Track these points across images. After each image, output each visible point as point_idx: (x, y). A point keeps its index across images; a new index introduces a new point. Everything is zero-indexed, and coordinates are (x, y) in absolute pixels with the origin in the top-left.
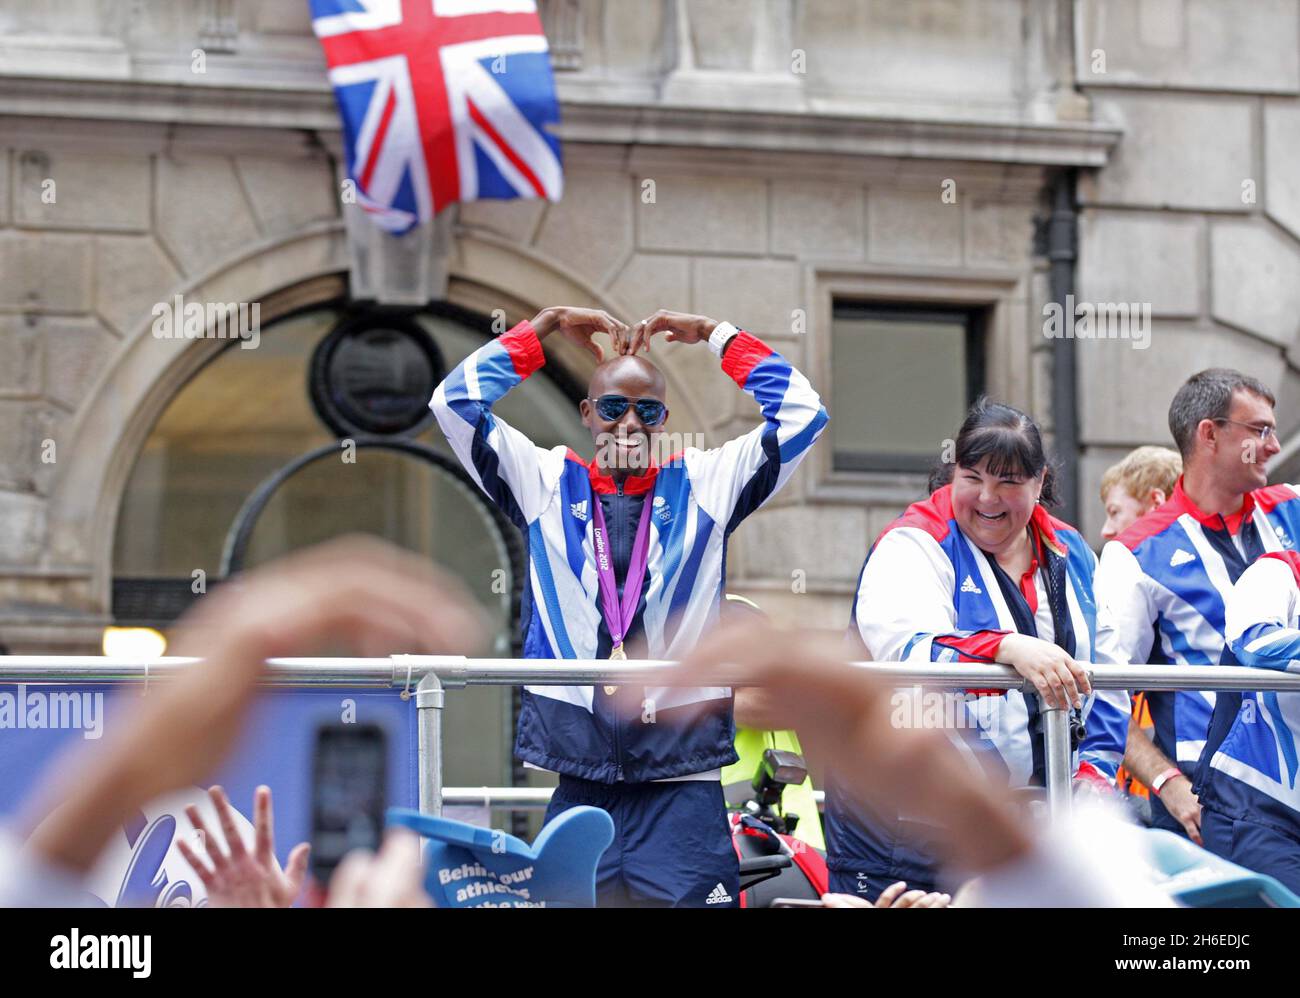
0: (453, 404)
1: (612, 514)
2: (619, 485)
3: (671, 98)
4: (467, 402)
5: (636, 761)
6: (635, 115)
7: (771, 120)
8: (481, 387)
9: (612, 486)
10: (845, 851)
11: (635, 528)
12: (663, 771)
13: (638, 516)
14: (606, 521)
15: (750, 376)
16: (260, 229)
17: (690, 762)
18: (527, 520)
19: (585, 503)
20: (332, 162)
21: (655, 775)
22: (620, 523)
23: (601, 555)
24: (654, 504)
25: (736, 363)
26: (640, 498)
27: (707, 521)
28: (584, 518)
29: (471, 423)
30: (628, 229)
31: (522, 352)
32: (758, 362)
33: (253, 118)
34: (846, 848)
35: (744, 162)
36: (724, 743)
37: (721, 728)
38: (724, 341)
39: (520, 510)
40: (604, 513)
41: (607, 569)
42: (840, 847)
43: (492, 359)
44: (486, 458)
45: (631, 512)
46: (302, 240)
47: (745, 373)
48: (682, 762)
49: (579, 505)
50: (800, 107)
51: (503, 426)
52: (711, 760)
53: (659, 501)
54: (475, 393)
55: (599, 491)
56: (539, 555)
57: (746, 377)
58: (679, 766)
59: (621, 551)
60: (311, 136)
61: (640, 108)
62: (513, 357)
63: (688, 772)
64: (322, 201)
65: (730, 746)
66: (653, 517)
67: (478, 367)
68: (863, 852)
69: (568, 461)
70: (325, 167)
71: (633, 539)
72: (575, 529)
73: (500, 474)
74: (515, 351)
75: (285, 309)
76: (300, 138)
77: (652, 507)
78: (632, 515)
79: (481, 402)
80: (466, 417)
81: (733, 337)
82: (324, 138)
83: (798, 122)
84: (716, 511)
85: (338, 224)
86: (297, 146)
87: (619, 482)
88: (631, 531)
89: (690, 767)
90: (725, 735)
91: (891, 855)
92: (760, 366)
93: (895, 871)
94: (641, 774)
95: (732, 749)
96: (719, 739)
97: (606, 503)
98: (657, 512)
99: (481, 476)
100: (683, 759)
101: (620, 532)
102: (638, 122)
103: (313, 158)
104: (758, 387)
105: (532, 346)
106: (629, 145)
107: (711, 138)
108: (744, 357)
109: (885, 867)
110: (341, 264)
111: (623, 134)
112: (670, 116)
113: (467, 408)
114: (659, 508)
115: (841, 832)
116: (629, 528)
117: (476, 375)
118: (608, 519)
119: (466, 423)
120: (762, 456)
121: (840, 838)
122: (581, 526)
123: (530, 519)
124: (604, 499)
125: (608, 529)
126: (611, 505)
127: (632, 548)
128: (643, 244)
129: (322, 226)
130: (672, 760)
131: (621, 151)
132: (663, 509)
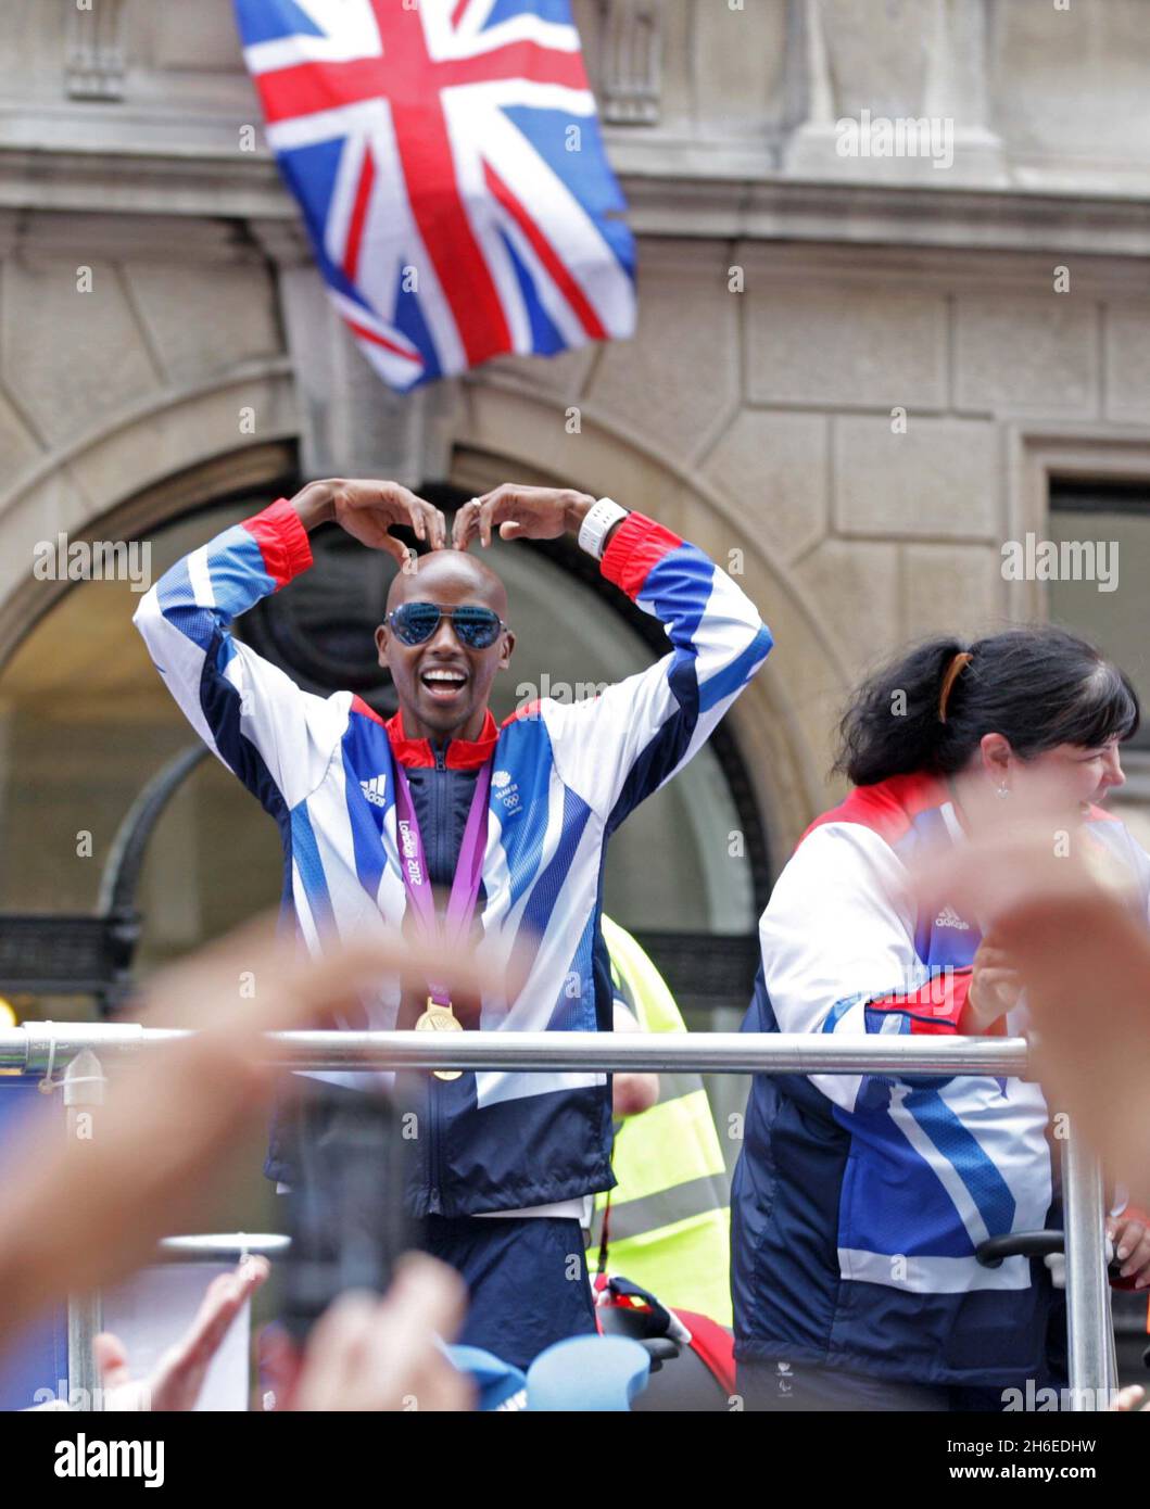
0: (171, 613)
1: (428, 798)
2: (439, 754)
3: (796, 168)
4: (192, 610)
5: (461, 1181)
6: (741, 194)
7: (952, 202)
8: (214, 589)
9: (427, 756)
10: (758, 1330)
11: (463, 820)
12: (501, 1198)
13: (467, 802)
14: (417, 808)
15: (650, 577)
16: (160, 372)
17: (542, 1186)
18: (288, 804)
19: (382, 778)
20: (272, 270)
21: (489, 1204)
22: (441, 811)
23: (410, 862)
24: (493, 783)
25: (627, 558)
26: (471, 774)
27: (579, 810)
28: (381, 803)
29: (200, 643)
30: (732, 373)
31: (277, 542)
32: (662, 555)
33: (150, 200)
34: (759, 1324)
35: (913, 266)
36: (593, 1158)
37: (590, 1133)
38: (608, 526)
39: (276, 787)
40: (414, 796)
41: (419, 883)
42: (750, 1323)
43: (233, 550)
44: (221, 702)
45: (458, 796)
46: (225, 390)
47: (643, 572)
48: (531, 1185)
49: (373, 781)
50: (999, 181)
51: (251, 658)
52: (574, 1182)
53: (501, 779)
54: (205, 596)
55: (405, 763)
56: (306, 858)
57: (644, 578)
58: (525, 1190)
59: (441, 855)
60: (240, 228)
61: (749, 183)
62: (264, 549)
63: (540, 1201)
64: (257, 331)
65: (603, 1162)
66: (493, 803)
67: (209, 560)
68: (786, 1331)
69: (353, 715)
70: (262, 276)
71: (460, 838)
72: (367, 820)
73: (243, 731)
74: (266, 540)
75: (200, 496)
76: (222, 232)
77: (489, 788)
78: (458, 800)
79: (215, 611)
80: (191, 633)
81: (621, 520)
82: (259, 231)
83: (996, 204)
84: (594, 792)
85: (281, 365)
86: (217, 244)
87: (439, 748)
88: (456, 825)
89: (543, 1193)
90: (596, 1145)
91: (829, 1334)
92: (665, 560)
93: (833, 1359)
94: (466, 1203)
95: (606, 1168)
96: (587, 1151)
97: (417, 782)
98: (499, 796)
99: (214, 734)
100: (533, 1180)
101: (441, 825)
102: (747, 206)
103: (241, 263)
104: (664, 593)
105: (294, 533)
106: (733, 241)
107: (860, 230)
108: (639, 547)
109: (818, 1353)
110: (285, 428)
111: (723, 224)
112: (797, 195)
113: (193, 620)
114: (503, 789)
115: (752, 1299)
116: (452, 820)
117: (207, 573)
118: (420, 805)
119: (192, 644)
120: (670, 701)
121: (751, 1309)
122: (378, 815)
123: (292, 802)
124: (414, 776)
125: (420, 821)
126: (426, 783)
127: (458, 852)
128: (754, 396)
129: (255, 369)
130: (514, 1181)
131: (721, 249)
132: (508, 791)
